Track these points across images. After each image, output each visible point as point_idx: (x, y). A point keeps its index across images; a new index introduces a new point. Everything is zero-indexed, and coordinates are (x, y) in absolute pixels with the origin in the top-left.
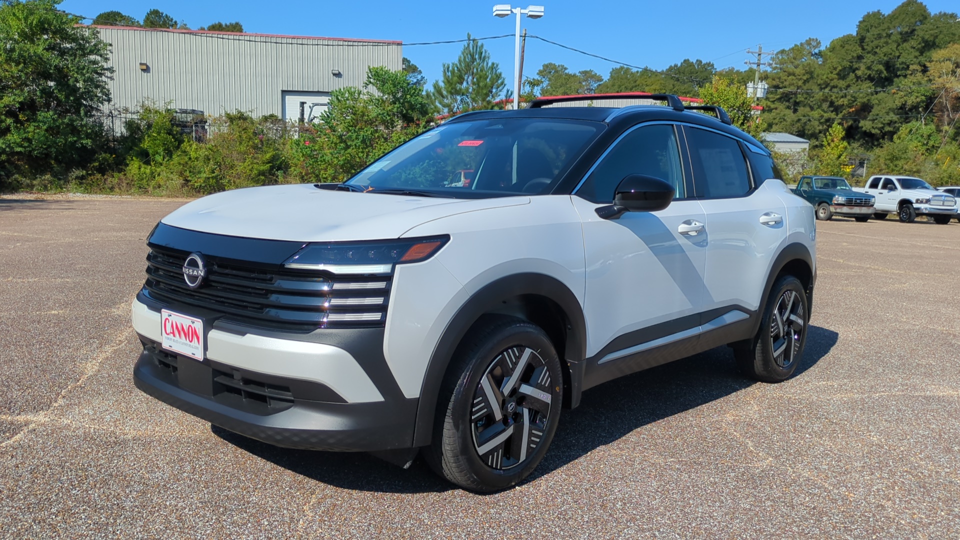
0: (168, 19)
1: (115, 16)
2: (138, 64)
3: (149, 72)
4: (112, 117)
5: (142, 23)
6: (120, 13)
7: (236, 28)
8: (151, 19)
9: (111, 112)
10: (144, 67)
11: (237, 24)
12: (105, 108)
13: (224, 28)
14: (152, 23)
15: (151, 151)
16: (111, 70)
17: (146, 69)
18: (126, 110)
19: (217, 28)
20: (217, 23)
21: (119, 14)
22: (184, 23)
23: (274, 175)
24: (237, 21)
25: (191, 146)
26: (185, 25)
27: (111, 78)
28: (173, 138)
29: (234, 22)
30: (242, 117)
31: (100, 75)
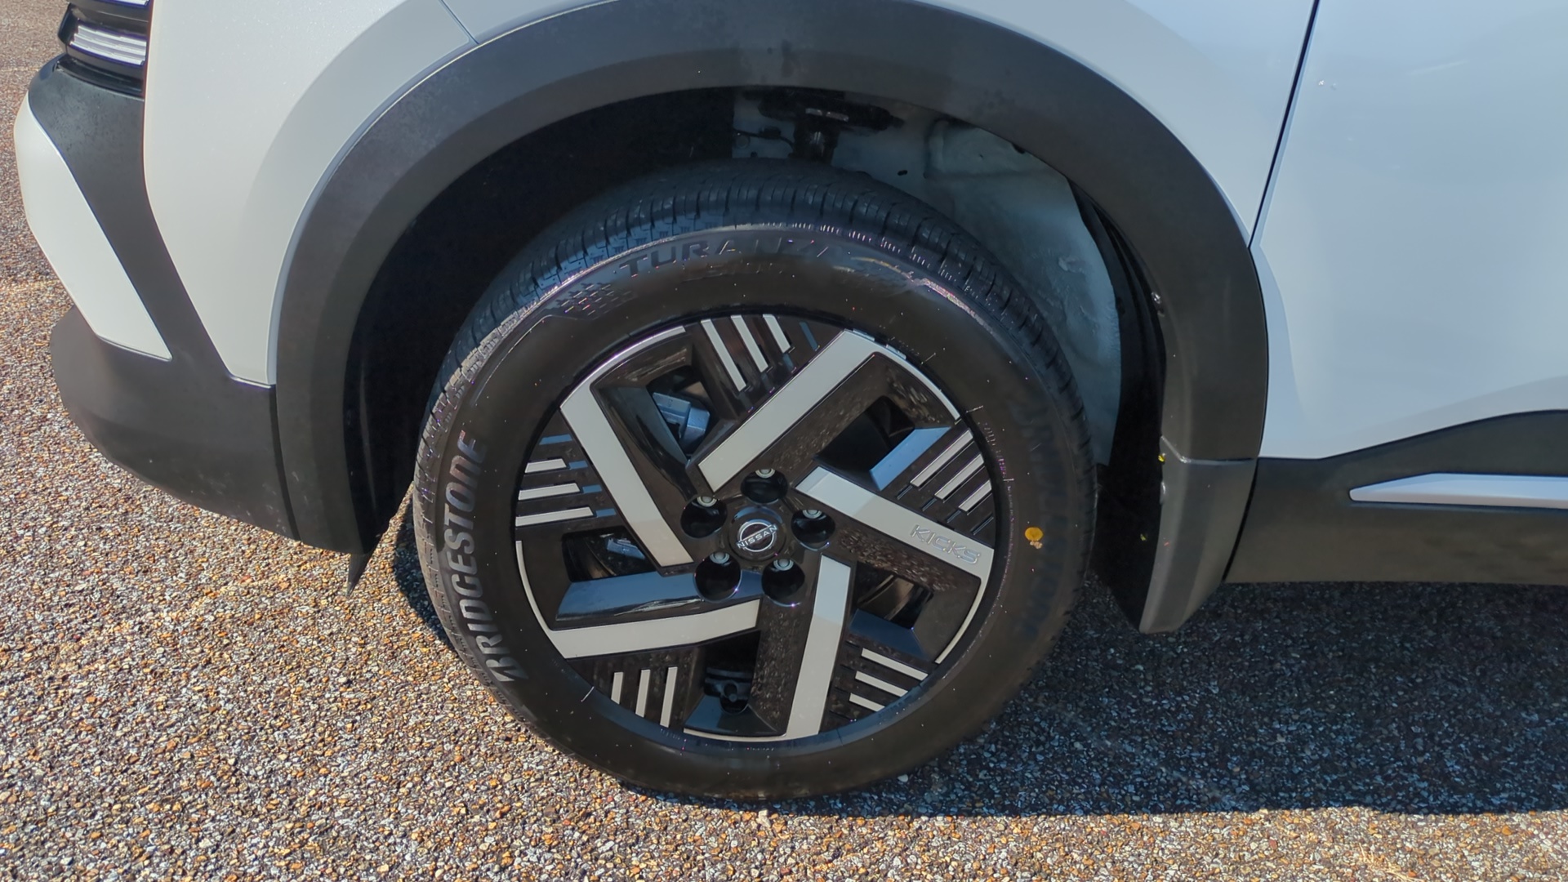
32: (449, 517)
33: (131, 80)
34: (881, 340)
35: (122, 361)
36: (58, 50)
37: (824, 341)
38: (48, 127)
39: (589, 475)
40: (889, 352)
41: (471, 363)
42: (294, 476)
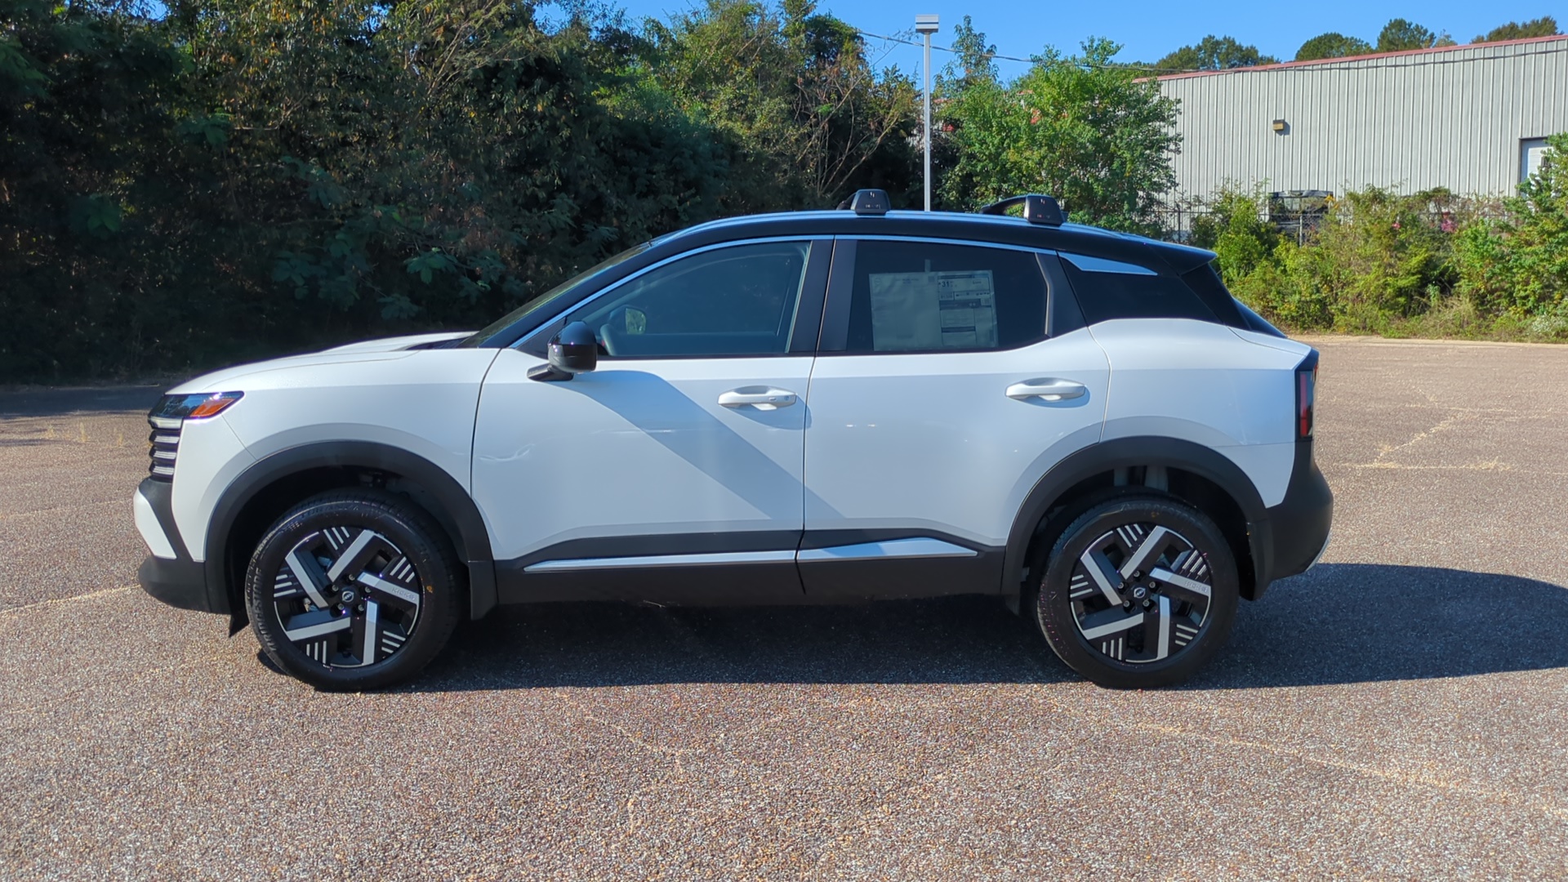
0: (1419, 32)
1: (1330, 41)
2: (1271, 122)
3: (1289, 134)
4: (1179, 212)
5: (1374, 45)
6: (1339, 35)
7: (1544, 29)
8: (1390, 36)
9: (1178, 206)
10: (1281, 126)
11: (1546, 20)
12: (1169, 198)
13: (1520, 32)
14: (1391, 42)
15: (1222, 262)
16: (1178, 139)
17: (1283, 129)
18: (1198, 200)
19: (1508, 33)
20: (1507, 23)
21: (1337, 37)
22: (1446, 33)
23: (1423, 295)
24: (1547, 15)
25: (1288, 250)
26: (1448, 37)
27: (1178, 151)
28: (1257, 239)
29: (1540, 18)
30: (1378, 197)
31: (1160, 149)
32: (254, 595)
33: (169, 479)
34: (376, 532)
35: (161, 562)
36: (148, 474)
37: (359, 533)
38: (145, 495)
39: (294, 579)
40: (378, 535)
41: (260, 548)
42: (211, 589)
